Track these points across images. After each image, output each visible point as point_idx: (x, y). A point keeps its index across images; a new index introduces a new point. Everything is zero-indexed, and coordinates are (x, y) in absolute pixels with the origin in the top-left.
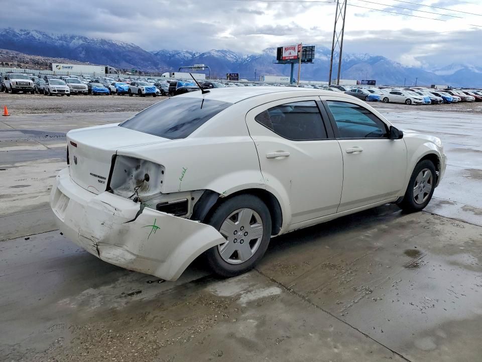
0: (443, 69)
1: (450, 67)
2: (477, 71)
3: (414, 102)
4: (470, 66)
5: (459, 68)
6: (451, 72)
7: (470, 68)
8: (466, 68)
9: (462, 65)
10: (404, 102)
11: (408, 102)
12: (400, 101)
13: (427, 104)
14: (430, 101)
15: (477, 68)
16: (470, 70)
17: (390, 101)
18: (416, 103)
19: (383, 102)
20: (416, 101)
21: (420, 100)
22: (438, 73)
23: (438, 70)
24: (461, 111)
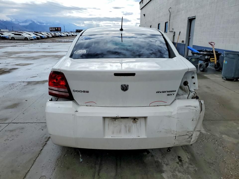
0: (23, 22)
1: (26, 21)
2: (39, 24)
3: (29, 39)
4: (35, 21)
5: (31, 22)
6: (27, 24)
7: (36, 22)
8: (34, 22)
9: (32, 21)
10: (24, 39)
11: (26, 39)
12: (21, 39)
13: (35, 39)
14: (36, 38)
15: (38, 22)
16: (36, 23)
17: (15, 39)
18: (31, 39)
19: (11, 39)
20: (30, 38)
21: (32, 38)
22: (21, 24)
23: (20, 23)
24: (56, 42)
